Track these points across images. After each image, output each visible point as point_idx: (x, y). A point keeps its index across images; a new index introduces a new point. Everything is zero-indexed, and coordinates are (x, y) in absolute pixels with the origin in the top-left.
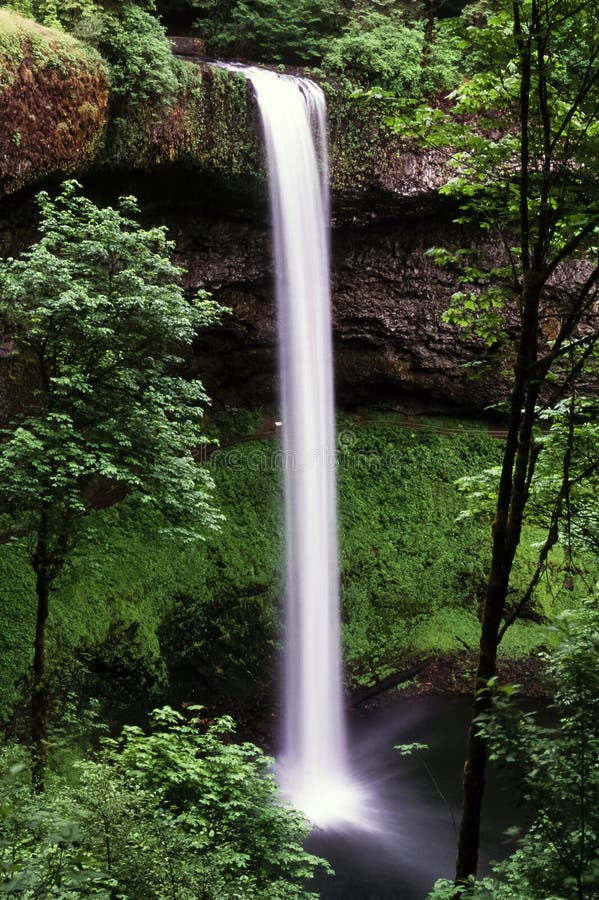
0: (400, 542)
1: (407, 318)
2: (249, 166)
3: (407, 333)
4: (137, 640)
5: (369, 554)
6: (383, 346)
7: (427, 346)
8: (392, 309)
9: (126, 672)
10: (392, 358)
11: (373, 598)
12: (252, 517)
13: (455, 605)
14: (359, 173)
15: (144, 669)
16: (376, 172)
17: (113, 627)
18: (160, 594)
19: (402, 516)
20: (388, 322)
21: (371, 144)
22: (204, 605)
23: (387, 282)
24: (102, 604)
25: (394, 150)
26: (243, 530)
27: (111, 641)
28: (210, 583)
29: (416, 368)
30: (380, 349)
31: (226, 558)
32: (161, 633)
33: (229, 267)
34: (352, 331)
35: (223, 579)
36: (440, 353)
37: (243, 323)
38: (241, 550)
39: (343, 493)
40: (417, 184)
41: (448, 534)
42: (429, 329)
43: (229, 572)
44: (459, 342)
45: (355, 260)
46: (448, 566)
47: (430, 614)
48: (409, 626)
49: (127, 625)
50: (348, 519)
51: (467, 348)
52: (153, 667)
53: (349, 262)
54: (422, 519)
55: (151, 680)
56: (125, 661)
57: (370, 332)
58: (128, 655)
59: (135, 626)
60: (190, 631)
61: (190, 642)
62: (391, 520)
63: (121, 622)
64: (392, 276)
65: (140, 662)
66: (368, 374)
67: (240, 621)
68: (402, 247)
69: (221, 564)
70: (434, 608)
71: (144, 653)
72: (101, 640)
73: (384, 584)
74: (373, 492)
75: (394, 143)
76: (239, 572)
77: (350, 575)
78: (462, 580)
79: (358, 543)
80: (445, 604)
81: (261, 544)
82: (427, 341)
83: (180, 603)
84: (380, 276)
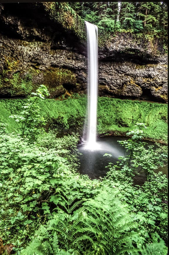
0: (107, 114)
1: (110, 79)
2: (84, 36)
3: (109, 82)
4: (63, 120)
5: (102, 115)
6: (106, 84)
7: (112, 85)
8: (107, 77)
9: (61, 125)
10: (107, 86)
11: (103, 122)
12: (84, 107)
13: (115, 124)
14: (103, 44)
15: (64, 125)
16: (106, 44)
17: (59, 117)
18: (68, 114)
19: (108, 110)
20: (107, 79)
21: (105, 39)
22: (76, 118)
23: (107, 72)
24: (57, 113)
25: (109, 41)
26: (83, 109)
27: (58, 119)
28: (77, 115)
29: (111, 89)
30: (105, 85)
31: (80, 112)
32: (68, 120)
33: (82, 64)
34: (101, 81)
35: (79, 115)
36: (114, 86)
37: (84, 78)
38: (82, 111)
39: (98, 106)
40: (112, 49)
41: (114, 114)
42: (113, 81)
43: (80, 114)
44: (117, 84)
45: (102, 67)
46: (114, 118)
47: (111, 125)
48: (108, 127)
49: (61, 117)
50: (99, 109)
51: (118, 85)
52: (66, 124)
53: (101, 67)
54: (110, 111)
55: (65, 127)
56: (61, 123)
57: (104, 81)
58: (61, 122)
59: (63, 118)
60: (73, 121)
61: (73, 123)
62: (106, 111)
63: (60, 116)
64: (108, 71)
65: (63, 123)
66: (103, 89)
67: (81, 122)
68: (109, 66)
69: (79, 113)
70: (112, 124)
71: (64, 122)
72: (57, 118)
73: (104, 120)
74: (103, 107)
75: (109, 40)
76: (82, 114)
77: (99, 117)
78: (116, 120)
79: (101, 113)
80: (114, 124)
81: (85, 111)
82: (112, 84)
83: (71, 117)
84: (106, 71)
